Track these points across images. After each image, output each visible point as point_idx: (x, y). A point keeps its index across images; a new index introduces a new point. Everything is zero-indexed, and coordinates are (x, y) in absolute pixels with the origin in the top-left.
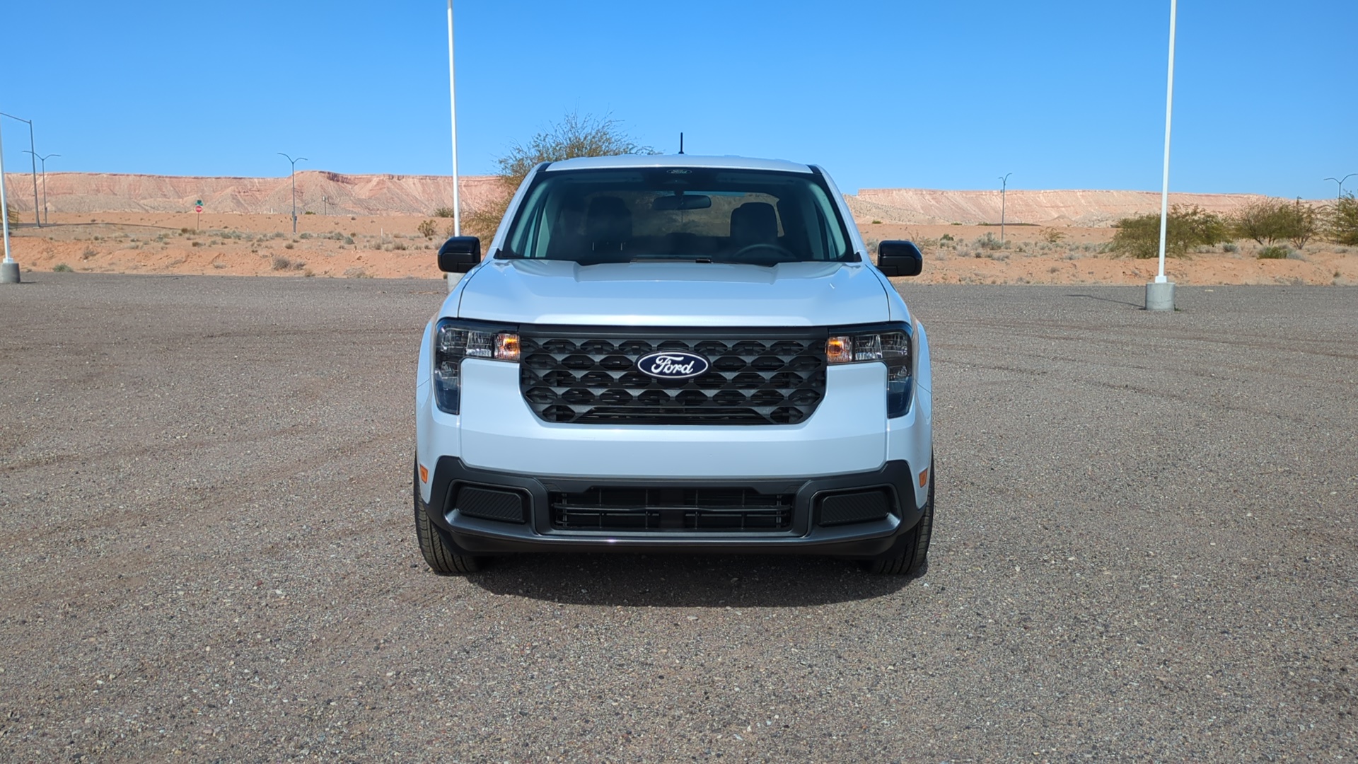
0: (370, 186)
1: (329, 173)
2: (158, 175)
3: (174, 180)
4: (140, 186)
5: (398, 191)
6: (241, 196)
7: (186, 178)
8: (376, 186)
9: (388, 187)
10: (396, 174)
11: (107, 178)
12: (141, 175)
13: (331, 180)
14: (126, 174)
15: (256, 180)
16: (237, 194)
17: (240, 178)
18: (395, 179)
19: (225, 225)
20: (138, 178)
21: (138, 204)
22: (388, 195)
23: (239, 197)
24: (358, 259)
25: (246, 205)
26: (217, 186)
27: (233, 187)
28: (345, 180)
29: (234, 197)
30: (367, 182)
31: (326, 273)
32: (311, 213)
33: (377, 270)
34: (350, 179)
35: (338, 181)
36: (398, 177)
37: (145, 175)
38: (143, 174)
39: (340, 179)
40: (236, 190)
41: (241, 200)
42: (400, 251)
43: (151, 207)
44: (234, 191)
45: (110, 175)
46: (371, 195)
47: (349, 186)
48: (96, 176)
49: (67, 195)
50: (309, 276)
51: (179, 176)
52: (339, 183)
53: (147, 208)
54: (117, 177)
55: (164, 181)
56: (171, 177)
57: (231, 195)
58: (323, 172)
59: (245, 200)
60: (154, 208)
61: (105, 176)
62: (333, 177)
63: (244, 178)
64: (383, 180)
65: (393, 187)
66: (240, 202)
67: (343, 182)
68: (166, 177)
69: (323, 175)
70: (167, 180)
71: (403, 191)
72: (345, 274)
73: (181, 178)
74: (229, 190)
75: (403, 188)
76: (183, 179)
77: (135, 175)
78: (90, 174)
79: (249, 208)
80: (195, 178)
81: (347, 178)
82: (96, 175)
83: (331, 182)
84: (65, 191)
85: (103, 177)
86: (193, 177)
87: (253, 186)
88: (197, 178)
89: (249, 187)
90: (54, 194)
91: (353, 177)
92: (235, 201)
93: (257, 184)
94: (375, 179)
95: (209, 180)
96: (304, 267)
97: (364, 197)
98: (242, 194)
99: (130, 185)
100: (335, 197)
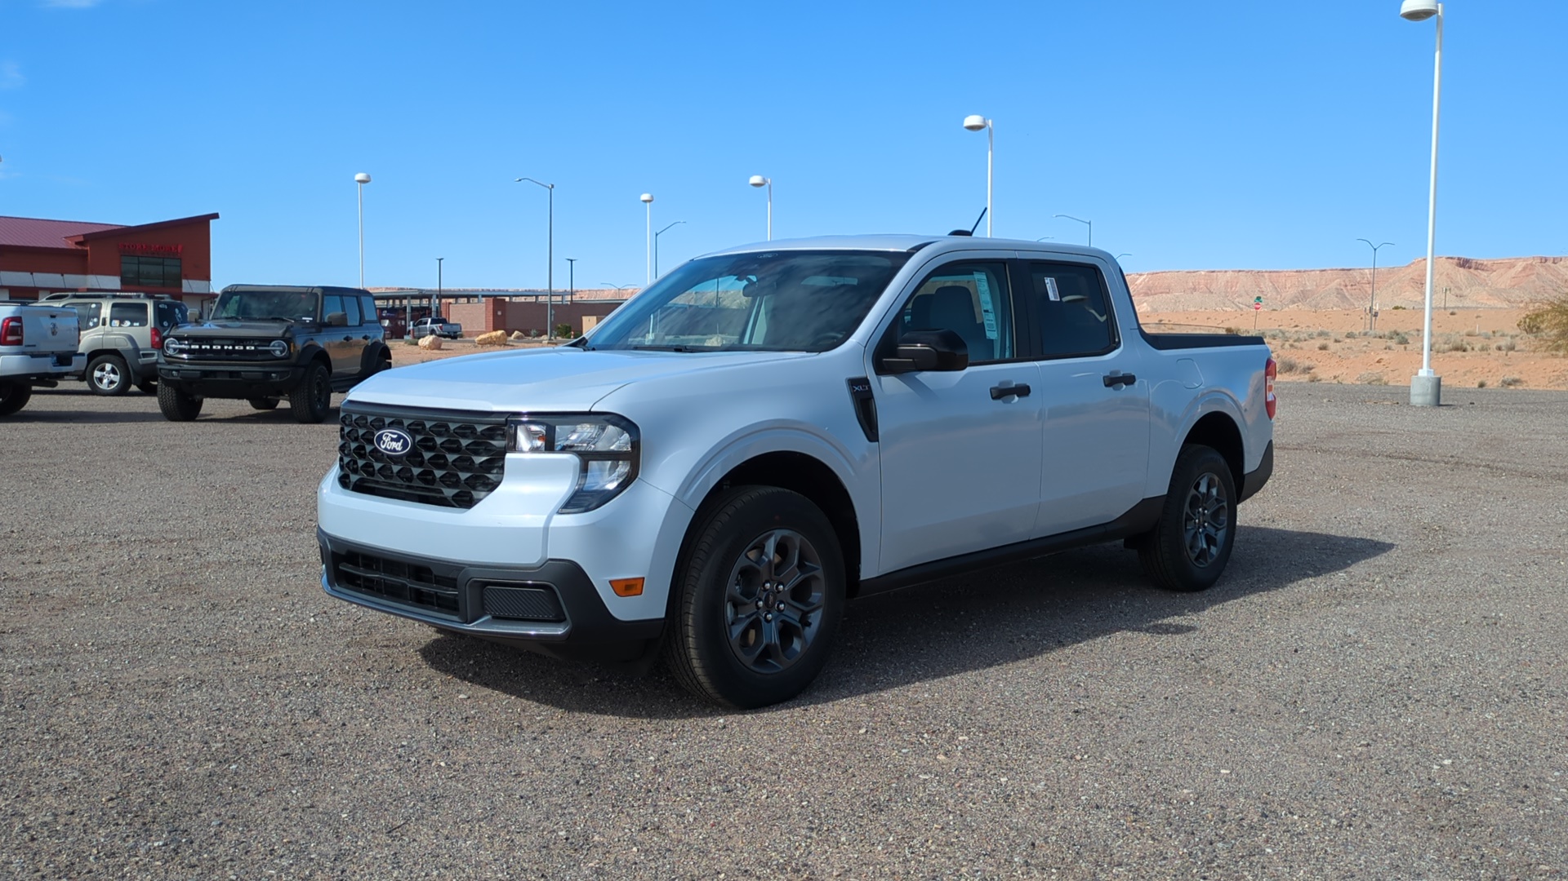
0: (1513, 272)
1: (1459, 259)
2: (1257, 269)
3: (1274, 275)
4: (1237, 283)
5: (1552, 278)
6: (1347, 290)
7: (1287, 272)
8: (1521, 272)
9: (1538, 274)
10: (1550, 255)
11: (1205, 275)
12: (1240, 271)
13: (1461, 267)
14: (1224, 270)
15: (1367, 271)
16: (1342, 287)
17: (1350, 270)
18: (1549, 263)
19: (1296, 324)
20: (1236, 274)
21: (1233, 302)
22: (1537, 282)
23: (1345, 291)
24: (1379, 362)
25: (1352, 300)
26: (1321, 279)
27: (1338, 280)
28: (1479, 267)
29: (1339, 292)
30: (1510, 268)
31: (1335, 377)
32: (1401, 307)
33: (1400, 375)
34: (1486, 266)
35: (1470, 268)
36: (1554, 259)
37: (1243, 271)
38: (1242, 269)
39: (1473, 265)
40: (1343, 283)
41: (1347, 294)
42: (1460, 353)
43: (1246, 305)
44: (1340, 285)
45: (1208, 272)
46: (1513, 284)
47: (1484, 274)
48: (1194, 274)
49: (1164, 295)
50: (1313, 381)
51: (1280, 270)
52: (1472, 270)
53: (1241, 306)
54: (1215, 274)
55: (1263, 276)
56: (1270, 272)
57: (1337, 289)
58: (1451, 258)
59: (1352, 295)
60: (1249, 306)
61: (1203, 273)
62: (1464, 263)
63: (1354, 269)
64: (1531, 264)
65: (1545, 273)
66: (1346, 297)
67: (1477, 269)
68: (1266, 272)
69: (1451, 261)
70: (1266, 275)
71: (1560, 277)
72: (1357, 379)
73: (1281, 272)
74: (1334, 284)
75: (1559, 274)
76: (1282, 274)
77: (1233, 271)
78: (1188, 272)
79: (1355, 303)
80: (1297, 272)
81: (1482, 264)
82: (1194, 272)
83: (1461, 269)
84: (1163, 290)
85: (1201, 274)
86: (1295, 270)
87: (1364, 278)
88: (1300, 272)
89: (1359, 280)
90: (1152, 294)
91: (1490, 263)
92: (1339, 296)
93: (1369, 276)
94: (1520, 263)
95: (1313, 273)
96: (1312, 371)
97: (1503, 287)
98: (1349, 287)
99: (1228, 282)
100: (1464, 288)
